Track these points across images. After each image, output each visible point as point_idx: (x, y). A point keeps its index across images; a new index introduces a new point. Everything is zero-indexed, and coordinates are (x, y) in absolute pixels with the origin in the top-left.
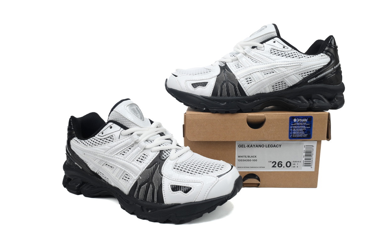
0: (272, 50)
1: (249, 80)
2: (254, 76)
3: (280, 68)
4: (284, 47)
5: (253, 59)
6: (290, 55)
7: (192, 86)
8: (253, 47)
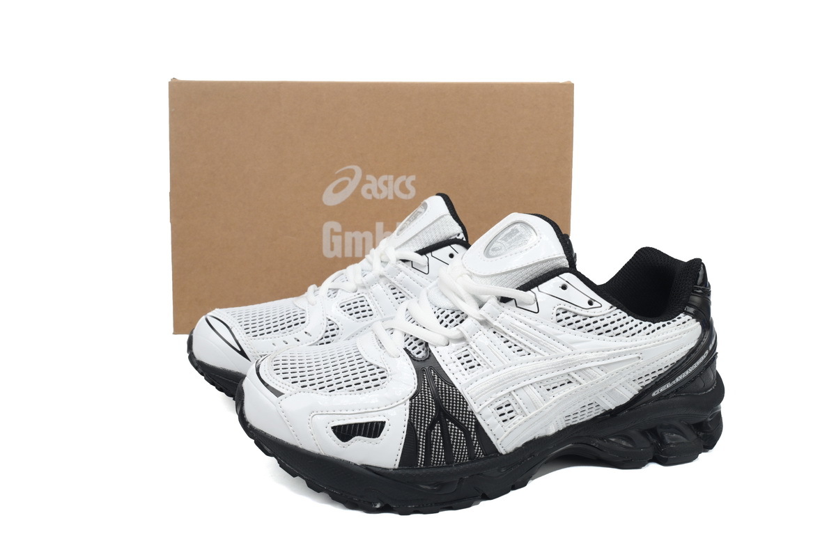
0: (561, 312)
1: (506, 411)
2: (520, 399)
3: (589, 370)
4: (590, 303)
5: (509, 339)
6: (610, 327)
7: (334, 432)
8: (504, 300)
